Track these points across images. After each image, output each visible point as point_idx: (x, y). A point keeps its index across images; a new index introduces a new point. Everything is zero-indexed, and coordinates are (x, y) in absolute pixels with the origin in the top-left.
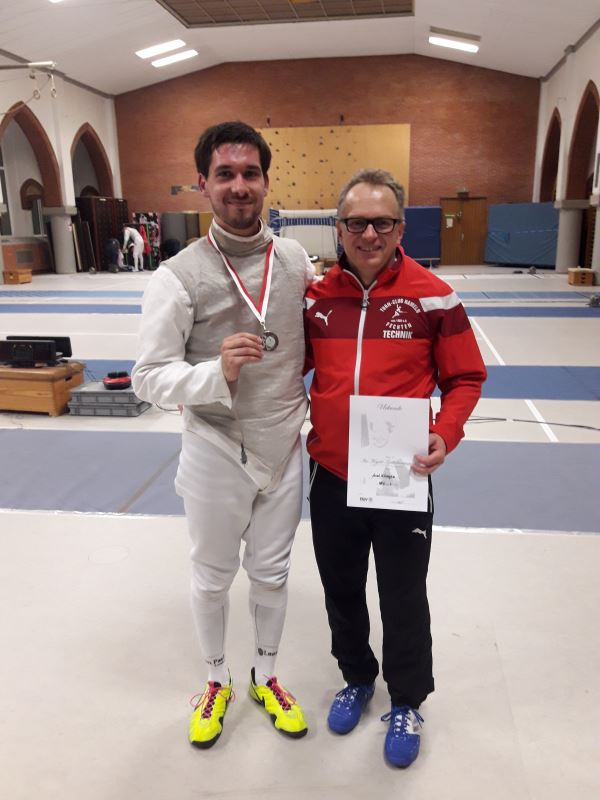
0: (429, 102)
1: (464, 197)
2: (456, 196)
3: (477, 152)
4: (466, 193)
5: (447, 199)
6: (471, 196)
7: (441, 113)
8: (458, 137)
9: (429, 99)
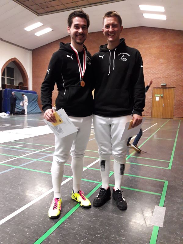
0: (149, 46)
1: (164, 87)
2: (161, 87)
3: (170, 67)
4: (165, 86)
5: (156, 88)
6: (167, 86)
7: (154, 51)
8: (162, 60)
9: (149, 45)
